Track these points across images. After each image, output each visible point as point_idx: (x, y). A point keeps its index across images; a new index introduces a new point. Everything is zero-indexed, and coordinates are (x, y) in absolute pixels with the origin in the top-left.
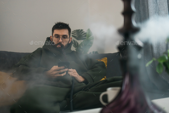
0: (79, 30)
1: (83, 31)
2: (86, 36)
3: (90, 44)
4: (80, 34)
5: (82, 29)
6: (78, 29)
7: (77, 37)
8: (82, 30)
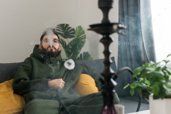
0: (64, 24)
1: (69, 26)
2: (74, 33)
3: (82, 44)
4: (66, 30)
5: (68, 23)
6: (62, 23)
7: (63, 35)
8: (67, 25)
